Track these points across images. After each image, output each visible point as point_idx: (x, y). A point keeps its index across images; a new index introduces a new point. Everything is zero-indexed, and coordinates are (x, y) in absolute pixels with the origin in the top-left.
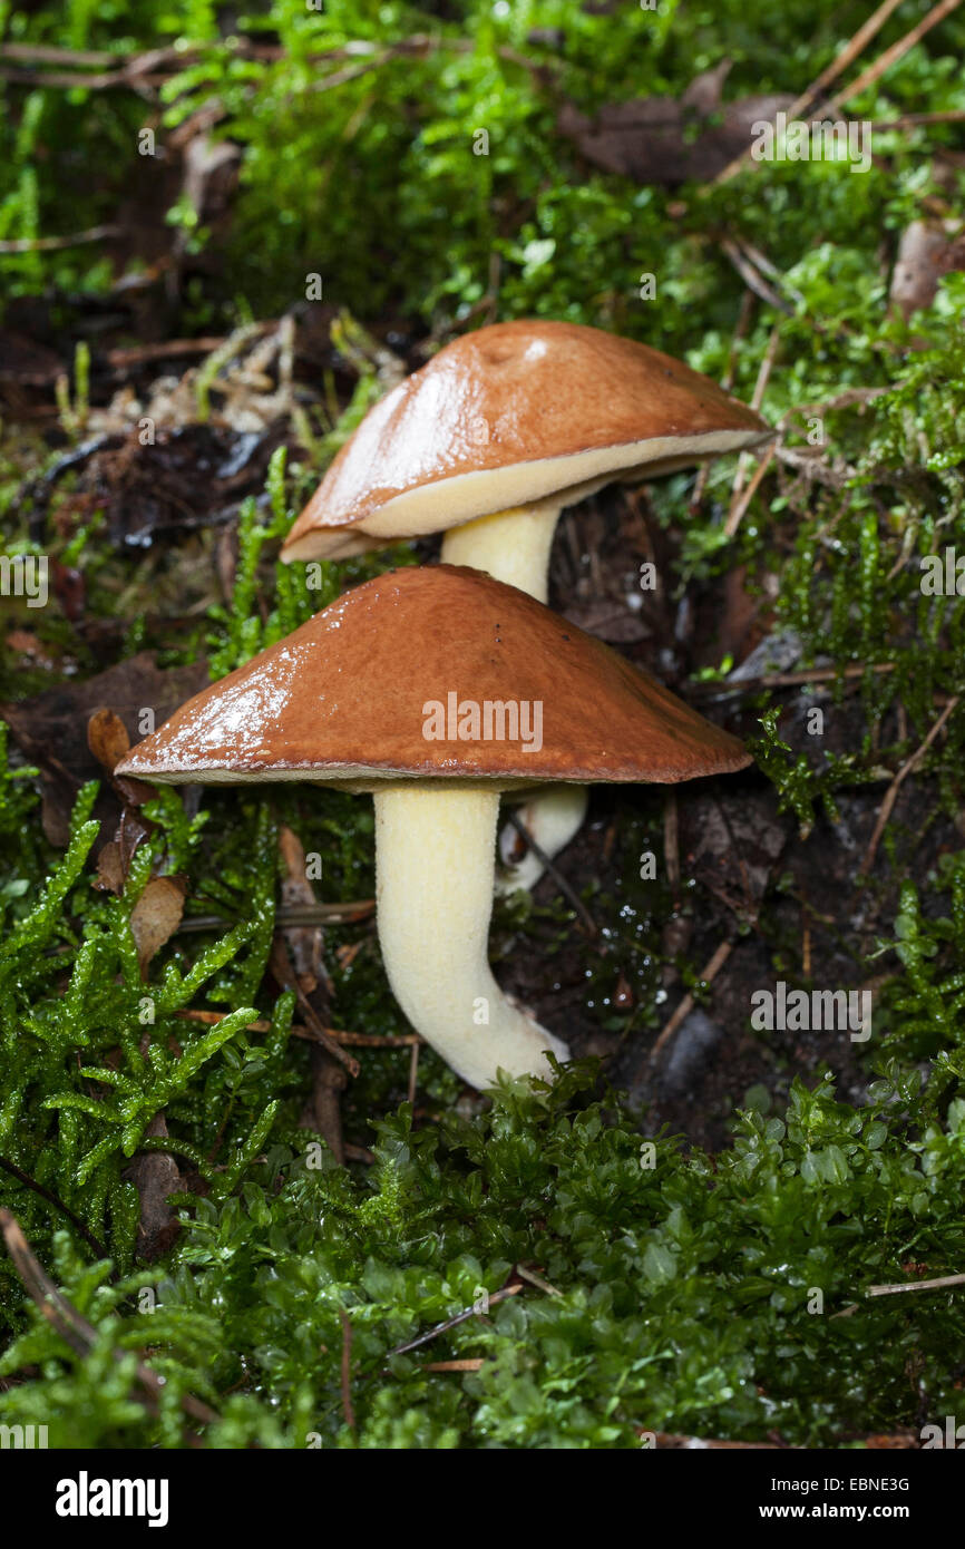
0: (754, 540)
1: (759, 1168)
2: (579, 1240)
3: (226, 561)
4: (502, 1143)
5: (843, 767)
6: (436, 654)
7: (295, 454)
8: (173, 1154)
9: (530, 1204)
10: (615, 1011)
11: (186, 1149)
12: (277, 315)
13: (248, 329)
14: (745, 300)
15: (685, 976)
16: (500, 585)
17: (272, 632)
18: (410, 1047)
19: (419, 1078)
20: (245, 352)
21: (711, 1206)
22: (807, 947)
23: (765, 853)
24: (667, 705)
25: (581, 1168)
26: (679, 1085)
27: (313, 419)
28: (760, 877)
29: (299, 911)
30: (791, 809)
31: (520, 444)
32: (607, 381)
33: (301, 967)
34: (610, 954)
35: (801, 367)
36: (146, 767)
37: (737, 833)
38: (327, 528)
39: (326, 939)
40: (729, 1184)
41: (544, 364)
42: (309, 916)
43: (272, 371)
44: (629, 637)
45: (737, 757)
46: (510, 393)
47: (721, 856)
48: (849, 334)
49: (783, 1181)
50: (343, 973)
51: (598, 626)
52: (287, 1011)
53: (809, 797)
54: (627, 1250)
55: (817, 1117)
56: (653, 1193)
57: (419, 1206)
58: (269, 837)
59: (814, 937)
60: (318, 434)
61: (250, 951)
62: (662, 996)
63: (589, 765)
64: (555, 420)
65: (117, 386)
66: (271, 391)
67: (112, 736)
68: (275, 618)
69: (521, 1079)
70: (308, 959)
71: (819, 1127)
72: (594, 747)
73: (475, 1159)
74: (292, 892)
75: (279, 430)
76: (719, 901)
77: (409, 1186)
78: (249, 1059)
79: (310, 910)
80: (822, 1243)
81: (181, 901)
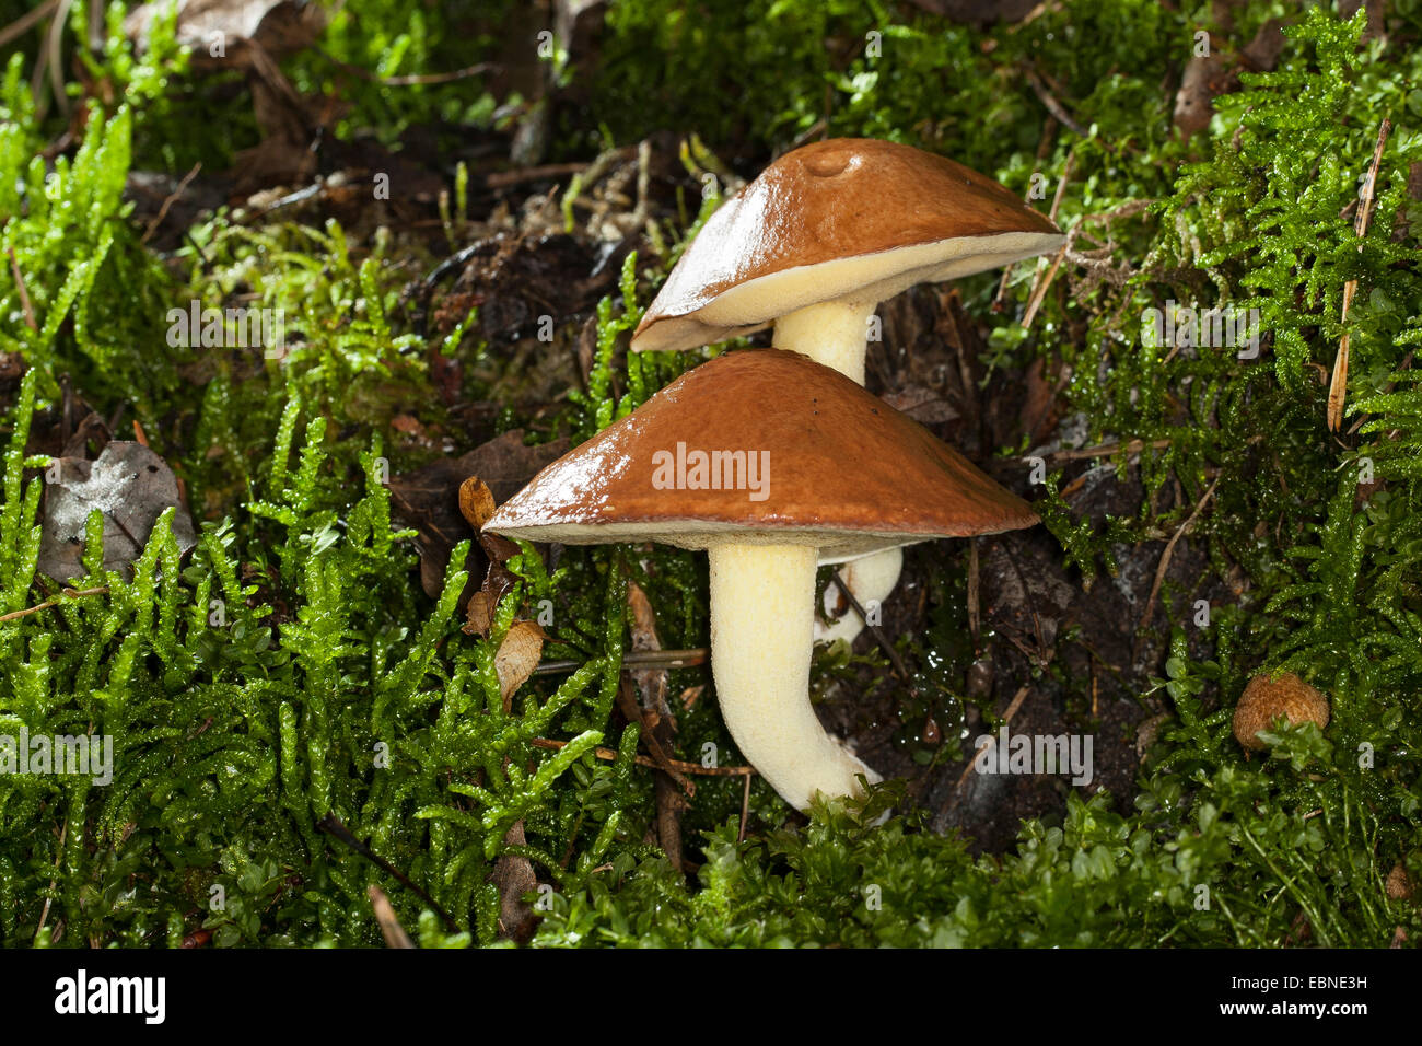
0: (1051, 336)
1: (1037, 865)
2: (880, 927)
3: (585, 353)
4: (816, 849)
5: (1121, 527)
6: (761, 425)
7: (646, 260)
8: (532, 862)
9: (839, 901)
10: (923, 746)
11: (542, 856)
12: (636, 143)
13: (609, 154)
14: (1048, 124)
15: (985, 715)
16: (818, 366)
17: (624, 412)
18: (743, 777)
19: (751, 804)
20: (606, 174)
21: (995, 898)
22: (1095, 692)
23: (1056, 606)
24: (965, 471)
25: (883, 866)
26: (982, 813)
27: (664, 230)
28: (1051, 626)
29: (646, 656)
30: (1075, 565)
31: (836, 243)
32: (914, 189)
33: (647, 706)
34: (920, 696)
35: (1093, 181)
36: (508, 523)
37: (1031, 588)
38: (669, 318)
39: (669, 683)
40: (1010, 880)
41: (860, 174)
42: (655, 661)
43: (630, 189)
44: (940, 419)
45: (1026, 516)
46: (829, 200)
47: (1017, 609)
48: (1136, 153)
49: (1056, 877)
50: (685, 712)
51: (911, 409)
52: (632, 740)
53: (1092, 553)
54: (921, 934)
55: (1090, 824)
56: (944, 888)
57: (743, 900)
58: (618, 591)
59: (1102, 684)
60: (669, 243)
61: (599, 688)
62: (966, 734)
63: (892, 520)
64: (868, 224)
65: (494, 204)
66: (630, 209)
67: (481, 500)
68: (626, 399)
69: (837, 801)
70: (654, 699)
71: (1091, 834)
72: (897, 505)
73: (794, 865)
74: (641, 640)
75: (634, 238)
76: (1017, 650)
77: (736, 883)
78: (596, 777)
79: (655, 655)
80: (1088, 928)
81: (540, 644)
